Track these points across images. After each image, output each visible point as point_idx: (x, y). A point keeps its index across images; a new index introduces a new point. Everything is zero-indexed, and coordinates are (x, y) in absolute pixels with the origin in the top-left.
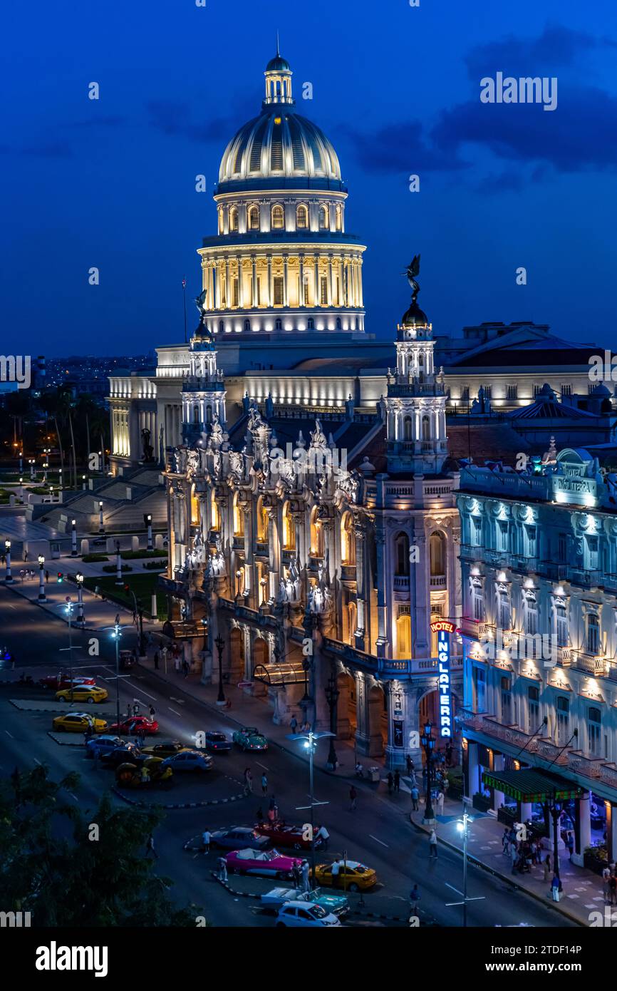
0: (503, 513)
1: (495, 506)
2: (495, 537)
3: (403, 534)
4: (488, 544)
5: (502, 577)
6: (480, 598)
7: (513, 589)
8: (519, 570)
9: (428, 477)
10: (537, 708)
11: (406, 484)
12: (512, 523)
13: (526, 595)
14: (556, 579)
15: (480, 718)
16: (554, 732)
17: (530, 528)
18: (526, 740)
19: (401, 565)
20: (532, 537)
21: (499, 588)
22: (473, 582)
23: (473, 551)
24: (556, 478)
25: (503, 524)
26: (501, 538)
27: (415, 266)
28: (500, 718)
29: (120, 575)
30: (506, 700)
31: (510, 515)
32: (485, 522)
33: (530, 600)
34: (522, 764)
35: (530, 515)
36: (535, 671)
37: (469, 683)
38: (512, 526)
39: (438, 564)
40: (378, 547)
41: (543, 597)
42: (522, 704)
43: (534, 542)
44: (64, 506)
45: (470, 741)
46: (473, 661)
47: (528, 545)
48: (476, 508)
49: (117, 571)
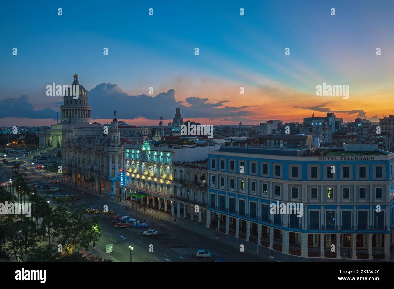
0: (133, 151)
1: (131, 150)
2: (132, 156)
3: (113, 156)
4: (130, 157)
5: (133, 162)
6: (129, 165)
7: (135, 164)
8: (136, 161)
9: (118, 146)
10: (139, 183)
11: (114, 148)
12: (135, 153)
13: (137, 164)
14: (143, 162)
15: (129, 185)
16: (142, 186)
17: (138, 154)
18: (137, 188)
19: (113, 161)
20: (138, 155)
21: (132, 164)
22: (127, 163)
23: (127, 158)
24: (143, 146)
25: (133, 153)
26: (133, 156)
27: (115, 112)
28: (132, 185)
29: (48, 166)
30: (133, 182)
31: (135, 152)
32: (130, 153)
33: (138, 165)
34: (136, 192)
35: (138, 152)
36: (139, 177)
37: (126, 180)
38: (135, 154)
39: (119, 161)
40: (109, 158)
41: (141, 164)
42: (136, 182)
43: (139, 156)
44: (31, 154)
45: (126, 189)
46: (127, 176)
47: (138, 157)
48: (128, 151)
49: (47, 165)
